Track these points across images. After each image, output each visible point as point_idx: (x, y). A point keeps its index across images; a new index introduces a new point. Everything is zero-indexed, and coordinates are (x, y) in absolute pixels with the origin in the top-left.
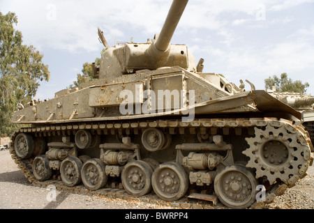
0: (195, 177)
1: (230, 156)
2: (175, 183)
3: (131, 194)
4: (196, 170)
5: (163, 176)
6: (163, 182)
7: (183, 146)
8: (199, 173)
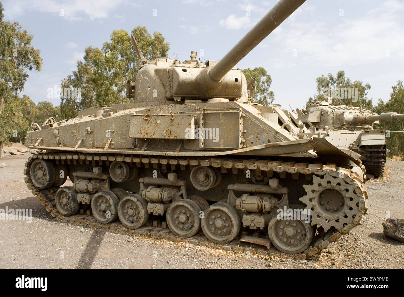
0: (247, 220)
1: (285, 199)
2: (227, 225)
3: (177, 235)
4: (249, 213)
5: (213, 217)
6: (213, 223)
7: (236, 187)
8: (253, 217)
